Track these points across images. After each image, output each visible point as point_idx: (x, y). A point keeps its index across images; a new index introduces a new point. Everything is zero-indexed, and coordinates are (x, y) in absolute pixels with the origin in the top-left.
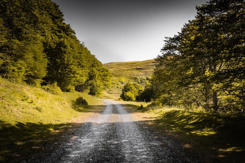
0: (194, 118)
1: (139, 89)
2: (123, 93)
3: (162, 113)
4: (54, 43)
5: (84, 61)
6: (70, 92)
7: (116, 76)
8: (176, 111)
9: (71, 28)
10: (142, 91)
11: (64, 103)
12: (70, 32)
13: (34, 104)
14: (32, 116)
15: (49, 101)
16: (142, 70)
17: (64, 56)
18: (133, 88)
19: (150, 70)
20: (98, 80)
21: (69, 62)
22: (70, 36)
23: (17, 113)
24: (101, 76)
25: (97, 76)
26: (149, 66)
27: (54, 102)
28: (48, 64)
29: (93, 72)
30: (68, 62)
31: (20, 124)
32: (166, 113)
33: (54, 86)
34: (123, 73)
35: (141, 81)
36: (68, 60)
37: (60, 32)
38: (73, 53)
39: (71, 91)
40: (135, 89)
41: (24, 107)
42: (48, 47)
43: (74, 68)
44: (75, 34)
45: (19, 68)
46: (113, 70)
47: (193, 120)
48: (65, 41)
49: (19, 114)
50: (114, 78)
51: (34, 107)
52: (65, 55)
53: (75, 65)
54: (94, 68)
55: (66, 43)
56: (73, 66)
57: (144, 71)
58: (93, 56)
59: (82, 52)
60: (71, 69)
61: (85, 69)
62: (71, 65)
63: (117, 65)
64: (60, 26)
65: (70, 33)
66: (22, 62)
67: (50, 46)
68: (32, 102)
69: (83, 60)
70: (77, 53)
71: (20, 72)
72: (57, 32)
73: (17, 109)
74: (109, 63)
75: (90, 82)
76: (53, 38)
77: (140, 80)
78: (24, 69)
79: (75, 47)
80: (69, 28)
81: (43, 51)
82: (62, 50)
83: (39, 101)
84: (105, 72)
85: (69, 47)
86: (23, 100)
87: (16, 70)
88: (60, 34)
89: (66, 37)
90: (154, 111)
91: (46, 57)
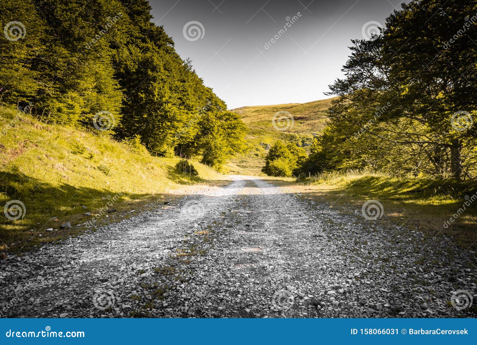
0: (411, 184)
1: (298, 156)
2: (268, 163)
3: (344, 183)
4: (134, 62)
5: (191, 97)
6: (164, 156)
7: (253, 133)
8: (373, 178)
9: (166, 34)
10: (304, 157)
11: (153, 168)
12: (164, 41)
13: (95, 162)
14: (91, 178)
15: (124, 161)
16: (305, 121)
17: (152, 86)
18: (288, 153)
19: (321, 120)
20: (219, 136)
21: (163, 97)
22: (164, 50)
23: (62, 170)
24: (224, 129)
25: (216, 128)
26: (320, 113)
27: (133, 164)
28: (124, 103)
29: (208, 120)
30: (160, 98)
31: (67, 187)
32: (352, 182)
33: (134, 143)
34: (267, 127)
35: (303, 142)
36: (161, 93)
37: (144, 41)
38: (169, 81)
39: (167, 155)
40: (291, 156)
41: (77, 164)
42: (122, 70)
43: (172, 109)
44: (173, 44)
45: (71, 107)
46: (248, 122)
47: (409, 188)
48: (155, 58)
49: (68, 173)
50: (250, 137)
51: (96, 166)
52: (155, 85)
53: (174, 104)
54: (210, 113)
55: (157, 61)
56: (170, 105)
57: (309, 122)
58: (209, 90)
59: (186, 79)
60: (166, 112)
61: (193, 112)
62: (165, 103)
63: (256, 111)
64: (145, 30)
65: (164, 43)
66: (75, 95)
67: (126, 68)
68: (91, 157)
69: (188, 95)
70: (178, 80)
71: (72, 113)
72: (139, 41)
73: (64, 165)
74: (241, 109)
75: (203, 140)
76: (131, 53)
77: (301, 140)
78: (78, 109)
79: (173, 70)
80: (161, 34)
81: (113, 76)
82: (149, 75)
83: (106, 159)
84: (231, 120)
85: (162, 69)
86: (74, 153)
87: (65, 110)
88: (144, 44)
89: (157, 50)
90: (328, 182)
91: (120, 89)
